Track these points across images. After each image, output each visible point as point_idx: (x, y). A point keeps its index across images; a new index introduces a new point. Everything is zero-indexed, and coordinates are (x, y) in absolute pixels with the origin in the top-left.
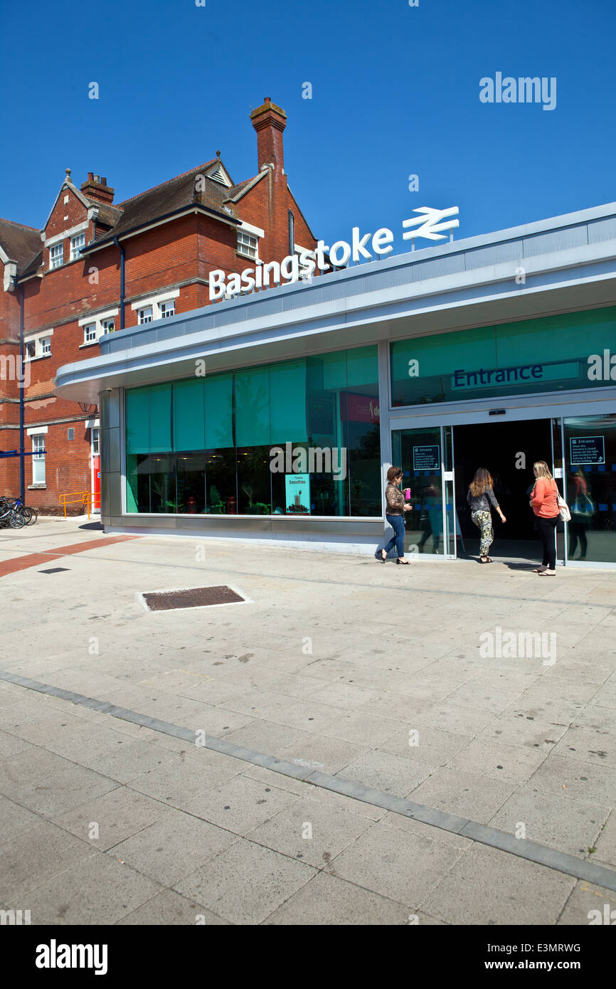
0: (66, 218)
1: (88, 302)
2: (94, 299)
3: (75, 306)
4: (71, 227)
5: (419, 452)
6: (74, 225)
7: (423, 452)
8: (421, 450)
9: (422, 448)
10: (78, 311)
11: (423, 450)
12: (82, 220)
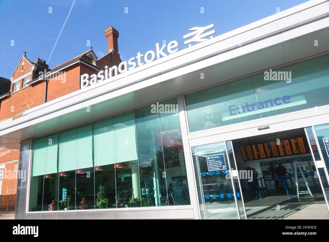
0: (22, 71)
1: (29, 105)
2: (32, 104)
3: (23, 107)
4: (24, 74)
5: (210, 159)
6: (26, 73)
7: (213, 159)
8: (211, 158)
9: (212, 157)
10: (24, 109)
11: (213, 158)
12: (29, 71)
